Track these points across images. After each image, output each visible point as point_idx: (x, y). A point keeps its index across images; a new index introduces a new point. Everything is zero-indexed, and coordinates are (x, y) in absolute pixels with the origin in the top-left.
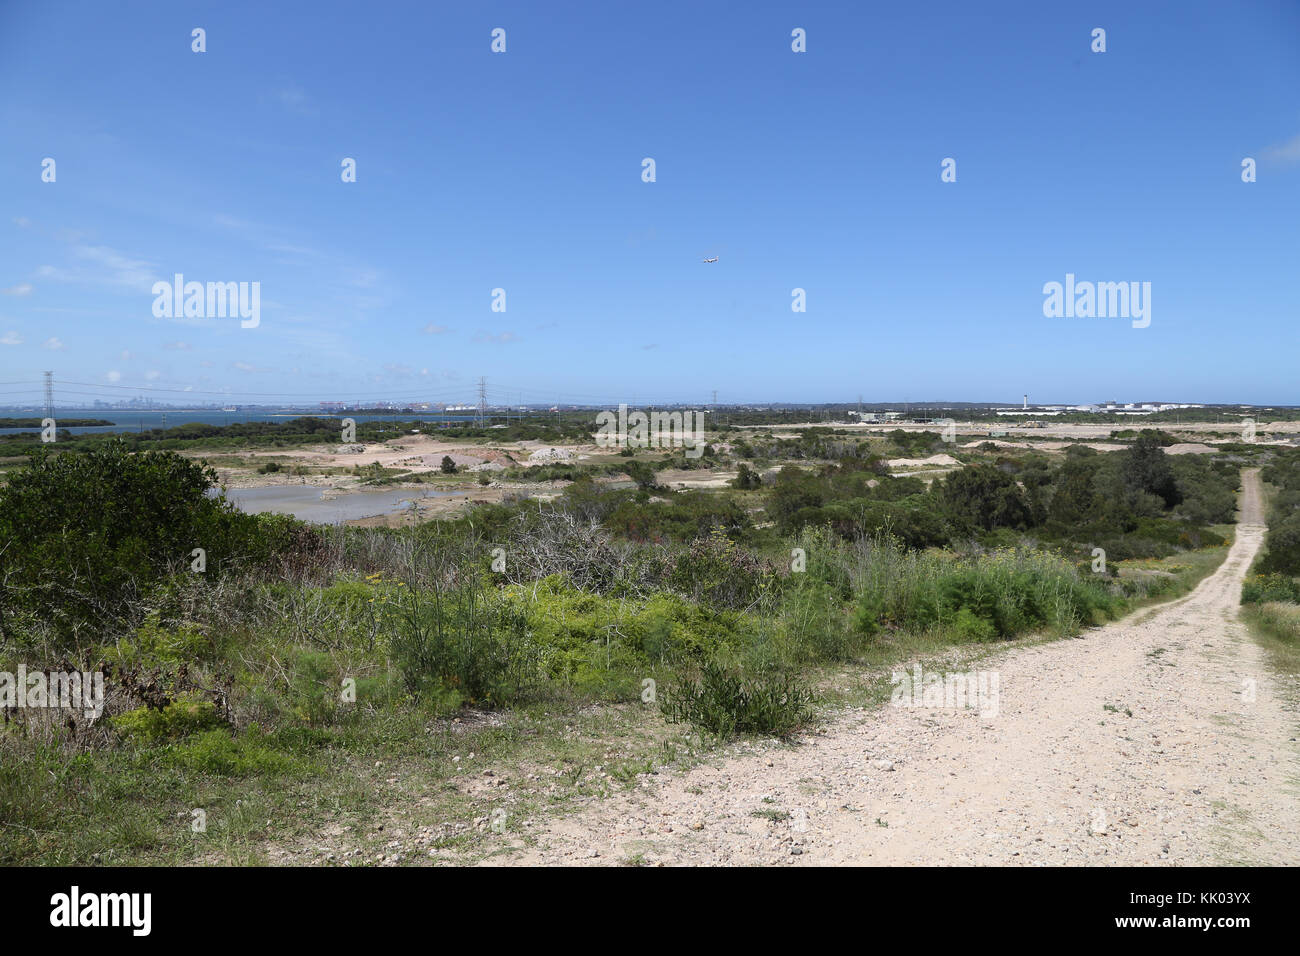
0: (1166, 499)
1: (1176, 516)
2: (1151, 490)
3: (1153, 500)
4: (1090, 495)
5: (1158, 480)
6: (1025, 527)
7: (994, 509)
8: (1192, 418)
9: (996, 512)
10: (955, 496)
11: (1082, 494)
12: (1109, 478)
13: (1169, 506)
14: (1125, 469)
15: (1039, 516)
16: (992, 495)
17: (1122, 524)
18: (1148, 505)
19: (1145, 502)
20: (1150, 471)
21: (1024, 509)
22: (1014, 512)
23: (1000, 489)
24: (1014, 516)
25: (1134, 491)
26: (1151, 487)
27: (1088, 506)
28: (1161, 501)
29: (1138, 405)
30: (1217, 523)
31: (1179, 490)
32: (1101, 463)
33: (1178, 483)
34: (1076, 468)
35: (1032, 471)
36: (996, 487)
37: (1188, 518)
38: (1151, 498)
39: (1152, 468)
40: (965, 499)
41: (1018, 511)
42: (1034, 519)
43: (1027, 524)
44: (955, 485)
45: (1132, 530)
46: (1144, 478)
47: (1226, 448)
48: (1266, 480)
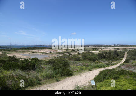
4: (110, 55)
5: (117, 54)
6: (105, 58)
9: (102, 57)
10: (98, 56)
12: (112, 54)
28: (117, 56)
30: (122, 58)
33: (119, 54)
34: (110, 53)
37: (119, 57)
45: (114, 59)
46: (115, 54)
47: (124, 50)
48: (127, 53)
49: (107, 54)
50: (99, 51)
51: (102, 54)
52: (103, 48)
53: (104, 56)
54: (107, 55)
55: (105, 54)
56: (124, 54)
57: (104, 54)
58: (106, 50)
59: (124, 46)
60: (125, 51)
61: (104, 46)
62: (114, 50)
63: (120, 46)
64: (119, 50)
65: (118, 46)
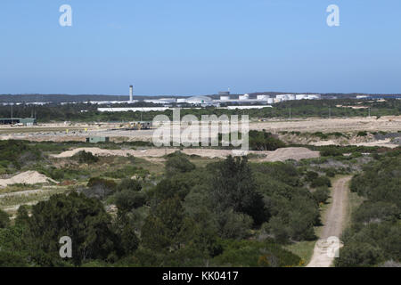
0: (253, 218)
1: (262, 235)
2: (240, 209)
3: (240, 219)
4: (180, 218)
5: (246, 199)
6: (116, 257)
7: (83, 241)
8: (304, 113)
9: (85, 244)
10: (42, 230)
11: (173, 217)
12: (202, 196)
13: (257, 224)
14: (216, 188)
15: (130, 244)
16: (81, 226)
17: (209, 249)
18: (237, 225)
19: (234, 221)
20: (239, 189)
21: (116, 238)
22: (105, 242)
23: (89, 217)
24: (105, 246)
25: (224, 211)
26: (240, 205)
27: (179, 230)
28: (250, 219)
29: (253, 96)
30: (300, 240)
31: (266, 206)
32: (196, 180)
33: (266, 198)
34: (170, 187)
35: (125, 192)
36: (85, 216)
37: (272, 236)
38: (240, 217)
39: (240, 185)
40: (52, 233)
41: (108, 240)
42: (125, 247)
43: (117, 254)
44: (41, 217)
45: (217, 254)
46: (233, 196)
47: (327, 152)
48: (354, 188)
49: (139, 203)
50: (56, 175)
51: (84, 213)
52: (98, 131)
53: (104, 229)
54: (144, 212)
55: (124, 205)
56: (324, 199)
57: (112, 209)
58: (139, 153)
59: (326, 106)
60: (333, 164)
61: (112, 117)
62: (222, 155)
63: (282, 110)
64: (274, 156)
65: (267, 114)
